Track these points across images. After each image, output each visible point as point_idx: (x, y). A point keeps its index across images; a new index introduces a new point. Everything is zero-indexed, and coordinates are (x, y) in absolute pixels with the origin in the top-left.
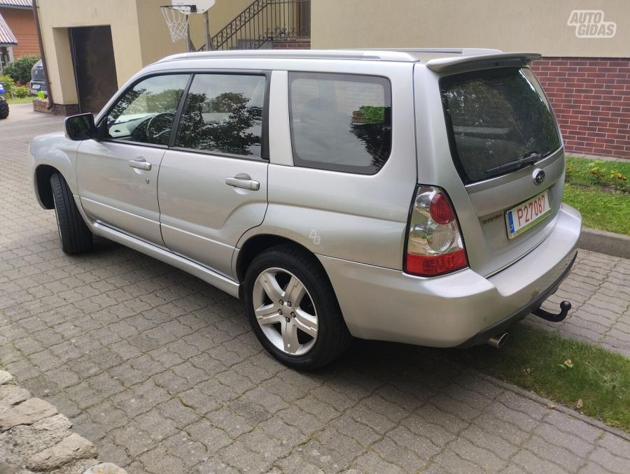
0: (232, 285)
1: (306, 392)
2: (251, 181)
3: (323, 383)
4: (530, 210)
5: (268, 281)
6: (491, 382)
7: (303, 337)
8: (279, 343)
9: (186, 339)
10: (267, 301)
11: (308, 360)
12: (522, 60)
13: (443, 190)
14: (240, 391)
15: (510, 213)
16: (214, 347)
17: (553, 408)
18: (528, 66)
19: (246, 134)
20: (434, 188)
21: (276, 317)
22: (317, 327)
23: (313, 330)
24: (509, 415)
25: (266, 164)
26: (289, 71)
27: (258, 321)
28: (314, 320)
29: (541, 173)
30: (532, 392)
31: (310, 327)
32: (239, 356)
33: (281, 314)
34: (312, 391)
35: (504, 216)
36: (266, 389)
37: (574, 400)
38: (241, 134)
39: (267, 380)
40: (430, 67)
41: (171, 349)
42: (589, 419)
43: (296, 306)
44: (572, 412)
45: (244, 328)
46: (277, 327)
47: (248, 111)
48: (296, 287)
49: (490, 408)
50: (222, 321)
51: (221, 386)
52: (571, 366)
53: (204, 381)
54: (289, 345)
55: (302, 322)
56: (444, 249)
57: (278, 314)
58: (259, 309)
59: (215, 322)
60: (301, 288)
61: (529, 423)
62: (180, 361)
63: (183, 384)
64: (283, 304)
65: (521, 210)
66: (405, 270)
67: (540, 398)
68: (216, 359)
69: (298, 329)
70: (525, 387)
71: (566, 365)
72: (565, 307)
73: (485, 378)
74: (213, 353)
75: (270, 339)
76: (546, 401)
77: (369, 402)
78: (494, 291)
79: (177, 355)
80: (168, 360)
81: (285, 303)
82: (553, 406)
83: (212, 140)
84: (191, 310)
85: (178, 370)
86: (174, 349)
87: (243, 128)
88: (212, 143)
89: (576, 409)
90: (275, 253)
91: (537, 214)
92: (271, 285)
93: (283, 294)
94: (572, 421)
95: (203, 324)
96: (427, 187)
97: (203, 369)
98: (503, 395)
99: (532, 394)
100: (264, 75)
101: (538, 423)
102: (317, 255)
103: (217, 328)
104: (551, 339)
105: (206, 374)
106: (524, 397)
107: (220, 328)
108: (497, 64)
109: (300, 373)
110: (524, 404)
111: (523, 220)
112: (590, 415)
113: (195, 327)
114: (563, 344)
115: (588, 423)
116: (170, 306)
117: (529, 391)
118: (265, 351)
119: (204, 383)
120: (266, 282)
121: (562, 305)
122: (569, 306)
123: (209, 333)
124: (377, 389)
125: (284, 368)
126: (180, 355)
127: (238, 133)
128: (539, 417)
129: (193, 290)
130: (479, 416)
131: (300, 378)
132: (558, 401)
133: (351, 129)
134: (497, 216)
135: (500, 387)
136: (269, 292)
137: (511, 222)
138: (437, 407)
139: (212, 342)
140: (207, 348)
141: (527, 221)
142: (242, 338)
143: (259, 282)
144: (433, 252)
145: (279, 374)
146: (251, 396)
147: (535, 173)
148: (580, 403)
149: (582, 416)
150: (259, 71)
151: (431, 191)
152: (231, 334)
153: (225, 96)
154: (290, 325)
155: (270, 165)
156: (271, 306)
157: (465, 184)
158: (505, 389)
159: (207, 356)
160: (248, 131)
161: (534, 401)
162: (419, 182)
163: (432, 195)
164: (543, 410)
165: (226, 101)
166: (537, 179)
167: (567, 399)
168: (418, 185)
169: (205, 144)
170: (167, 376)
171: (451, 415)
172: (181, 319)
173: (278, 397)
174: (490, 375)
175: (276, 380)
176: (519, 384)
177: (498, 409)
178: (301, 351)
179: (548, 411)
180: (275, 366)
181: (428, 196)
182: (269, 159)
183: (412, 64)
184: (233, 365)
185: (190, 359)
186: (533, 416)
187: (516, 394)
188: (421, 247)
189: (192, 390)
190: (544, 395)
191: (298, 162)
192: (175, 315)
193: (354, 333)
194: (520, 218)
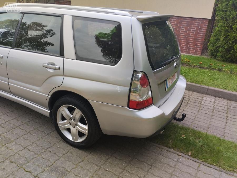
0: (46, 111)
1: (83, 158)
2: (55, 66)
3: (90, 153)
4: (172, 79)
5: (64, 110)
6: (157, 146)
7: (81, 134)
8: (69, 137)
9: (24, 137)
10: (63, 119)
11: (83, 144)
12: (167, 18)
13: (145, 73)
14: (53, 162)
15: (167, 81)
16: (38, 140)
17: (181, 156)
18: (168, 20)
19: (44, 41)
20: (141, 72)
21: (68, 126)
22: (88, 130)
23: (86, 132)
24: (166, 160)
25: (63, 58)
26: (72, 16)
27: (59, 127)
28: (86, 127)
29: (177, 64)
30: (172, 149)
31: (84, 130)
32: (50, 143)
33: (71, 124)
34: (85, 158)
35: (165, 82)
36: (65, 159)
37: (188, 152)
38: (42, 41)
39: (65, 154)
40: (138, 19)
41: (17, 142)
42: (194, 159)
43: (78, 121)
44: (188, 156)
45: (51, 129)
46: (69, 130)
47: (46, 31)
48: (78, 113)
49: (158, 158)
50: (41, 126)
51: (43, 159)
52: (185, 137)
53: (35, 158)
54: (74, 138)
55: (81, 129)
56: (144, 98)
57: (69, 125)
58: (60, 122)
59: (38, 127)
60: (80, 114)
61: (173, 163)
62: (22, 148)
63: (24, 160)
64: (71, 120)
65: (169, 79)
66: (129, 107)
67: (175, 152)
68: (40, 146)
69: (78, 131)
70: (169, 148)
71: (183, 137)
72: (184, 116)
73: (154, 145)
74: (38, 143)
75: (65, 135)
76: (178, 152)
77: (110, 160)
78: (163, 114)
79: (20, 146)
80: (16, 148)
81: (72, 120)
82: (180, 155)
83: (28, 43)
84: (25, 122)
85: (21, 153)
86: (18, 142)
87: (43, 38)
88: (28, 44)
89: (189, 155)
90: (67, 98)
91: (174, 80)
92: (65, 112)
93: (72, 116)
94: (188, 160)
95: (32, 129)
96: (138, 72)
97: (34, 152)
98: (162, 152)
99: (172, 150)
100: (61, 16)
101: (176, 163)
102: (88, 100)
103: (39, 130)
104: (176, 126)
105: (36, 154)
106: (170, 152)
107: (40, 130)
108: (161, 19)
109: (79, 149)
110: (170, 155)
111: (170, 83)
112: (194, 157)
113: (28, 130)
114: (180, 128)
115: (194, 161)
116: (15, 120)
117: (171, 149)
118: (62, 140)
119: (35, 159)
120: (63, 111)
121: (183, 115)
122: (185, 116)
123: (35, 133)
124: (113, 154)
125: (72, 147)
126: (22, 145)
127: (40, 41)
128: (176, 160)
129: (26, 112)
130: (154, 162)
131: (79, 152)
132: (182, 153)
133: (95, 42)
134: (162, 82)
135: (160, 148)
136: (64, 115)
137: (167, 85)
138: (138, 160)
139: (37, 138)
140: (35, 140)
141: (171, 83)
142: (51, 134)
143: (60, 111)
144: (140, 99)
145: (70, 151)
146: (58, 163)
147: (175, 64)
148: (190, 153)
149: (191, 158)
150: (58, 15)
151: (140, 73)
152: (46, 133)
153: (34, 23)
154: (75, 129)
155: (64, 59)
156: (66, 121)
157: (153, 70)
158: (162, 149)
159: (35, 145)
160: (45, 40)
161: (174, 153)
162: (135, 70)
163: (140, 75)
164: (178, 157)
165: (34, 25)
166: (176, 66)
167: (185, 152)
168: (134, 71)
169: (25, 45)
170: (16, 157)
171: (144, 163)
172: (21, 127)
173: (71, 163)
174: (156, 143)
175: (69, 154)
176: (167, 146)
177: (161, 158)
178: (80, 140)
179: (179, 157)
180: (68, 147)
181: (139, 75)
182: (64, 56)
183: (130, 17)
184: (48, 148)
185: (27, 147)
186: (174, 160)
187: (167, 150)
188: (135, 97)
189: (29, 163)
190: (177, 150)
191: (78, 58)
192: (18, 125)
193: (104, 132)
194: (169, 82)
